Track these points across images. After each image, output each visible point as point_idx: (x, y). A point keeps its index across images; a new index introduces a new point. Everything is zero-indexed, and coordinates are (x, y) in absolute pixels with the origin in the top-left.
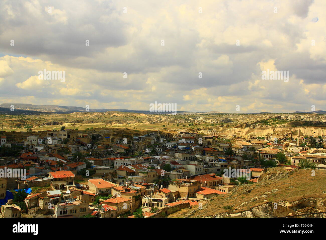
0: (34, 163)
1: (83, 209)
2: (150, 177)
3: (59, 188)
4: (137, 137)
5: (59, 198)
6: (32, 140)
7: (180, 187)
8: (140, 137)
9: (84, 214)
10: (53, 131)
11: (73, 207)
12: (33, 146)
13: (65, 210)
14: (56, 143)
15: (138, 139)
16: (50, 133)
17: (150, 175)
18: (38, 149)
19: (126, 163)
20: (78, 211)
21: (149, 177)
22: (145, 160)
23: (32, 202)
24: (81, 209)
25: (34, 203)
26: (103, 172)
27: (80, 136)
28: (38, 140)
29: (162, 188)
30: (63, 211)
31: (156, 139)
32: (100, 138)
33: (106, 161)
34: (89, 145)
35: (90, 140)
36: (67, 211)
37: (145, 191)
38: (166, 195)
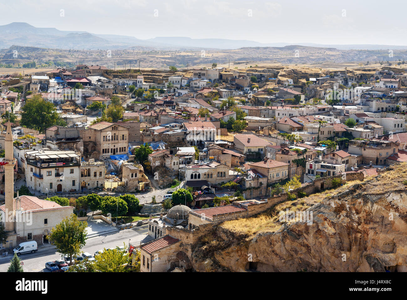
0: (170, 111)
1: (221, 173)
2: (323, 134)
3: (196, 144)
4: (314, 79)
5: (191, 157)
6: (175, 82)
7: (365, 150)
8: (318, 78)
9: (223, 180)
10: (201, 70)
11: (208, 170)
12: (176, 89)
13: (197, 174)
14: (204, 85)
15: (316, 82)
16: (197, 72)
17: (323, 132)
18: (181, 93)
19: (292, 115)
20: (215, 176)
21: (321, 134)
22: (320, 110)
23: (157, 160)
24: (219, 173)
25: (159, 161)
26: (257, 126)
27: (236, 77)
28: (182, 81)
29: (338, 150)
30: (194, 175)
31: (342, 82)
32: (263, 79)
33: (265, 111)
34: (246, 89)
35: (248, 82)
36: (199, 175)
37: (312, 153)
38: (343, 160)
